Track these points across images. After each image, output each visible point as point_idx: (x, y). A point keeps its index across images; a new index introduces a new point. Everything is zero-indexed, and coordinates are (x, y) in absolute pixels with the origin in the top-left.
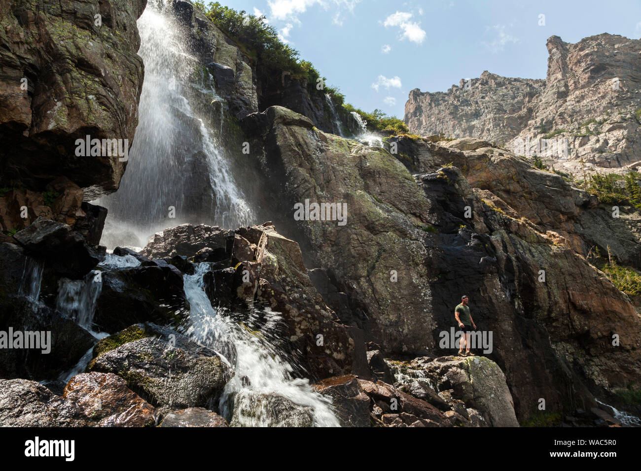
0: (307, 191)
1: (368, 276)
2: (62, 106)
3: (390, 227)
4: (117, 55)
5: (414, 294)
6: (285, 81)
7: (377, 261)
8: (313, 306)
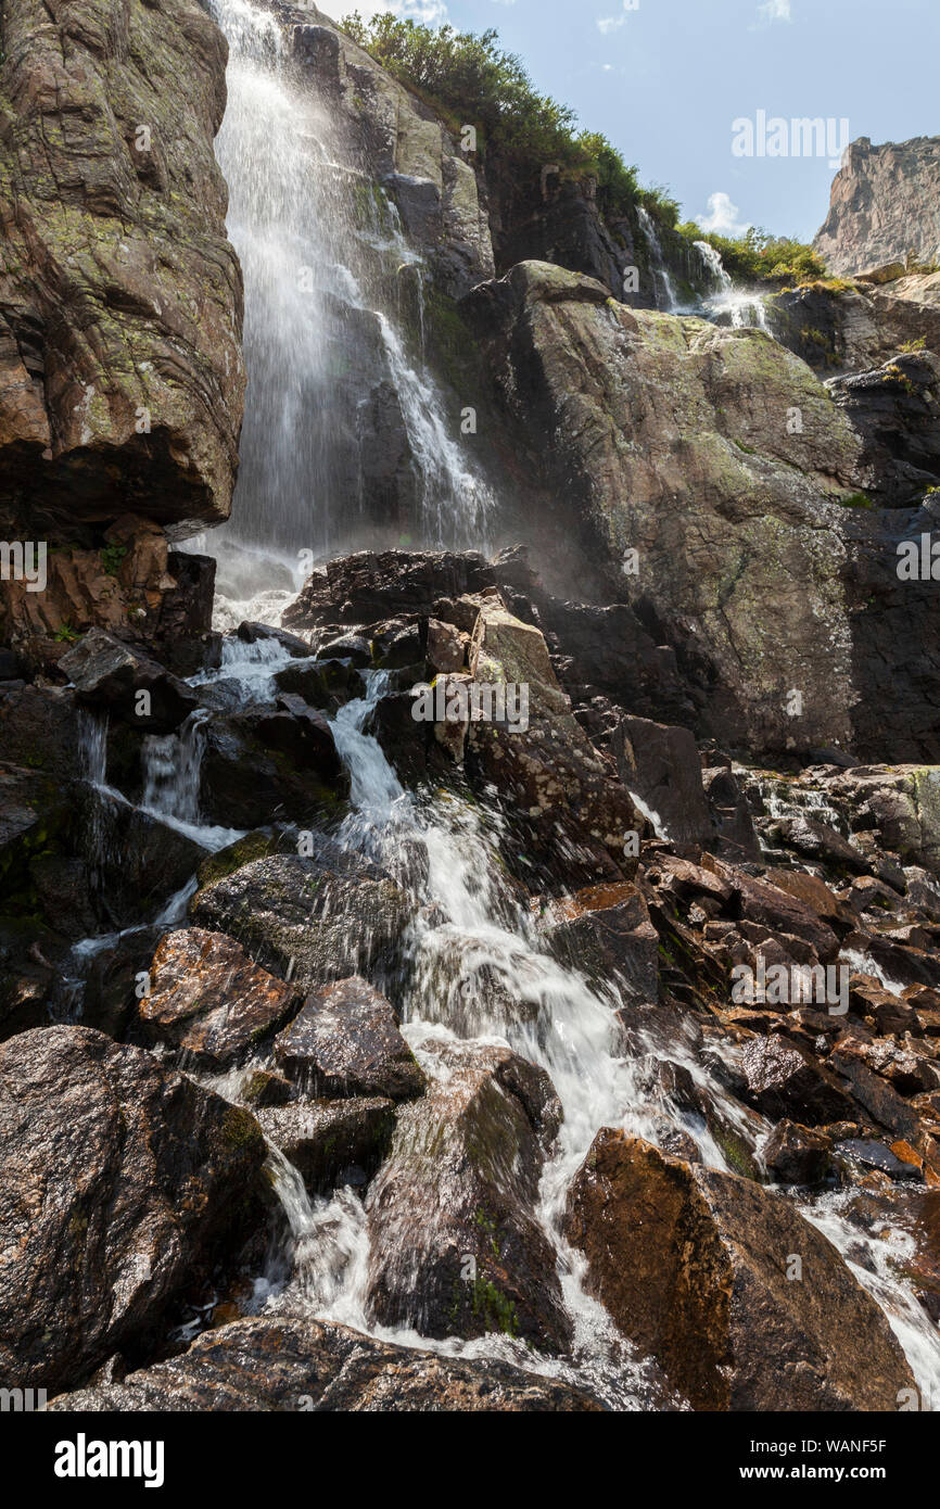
0: (597, 442)
1: (720, 607)
2: (96, 395)
3: (768, 505)
4: (180, 254)
5: (815, 639)
6: (548, 189)
7: (739, 577)
8: (569, 752)
